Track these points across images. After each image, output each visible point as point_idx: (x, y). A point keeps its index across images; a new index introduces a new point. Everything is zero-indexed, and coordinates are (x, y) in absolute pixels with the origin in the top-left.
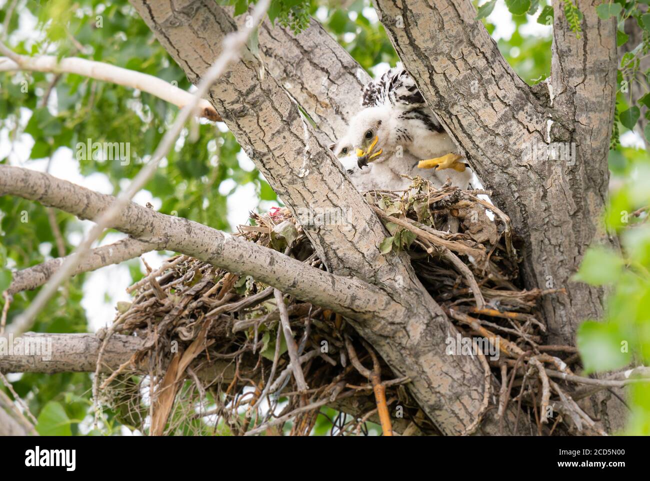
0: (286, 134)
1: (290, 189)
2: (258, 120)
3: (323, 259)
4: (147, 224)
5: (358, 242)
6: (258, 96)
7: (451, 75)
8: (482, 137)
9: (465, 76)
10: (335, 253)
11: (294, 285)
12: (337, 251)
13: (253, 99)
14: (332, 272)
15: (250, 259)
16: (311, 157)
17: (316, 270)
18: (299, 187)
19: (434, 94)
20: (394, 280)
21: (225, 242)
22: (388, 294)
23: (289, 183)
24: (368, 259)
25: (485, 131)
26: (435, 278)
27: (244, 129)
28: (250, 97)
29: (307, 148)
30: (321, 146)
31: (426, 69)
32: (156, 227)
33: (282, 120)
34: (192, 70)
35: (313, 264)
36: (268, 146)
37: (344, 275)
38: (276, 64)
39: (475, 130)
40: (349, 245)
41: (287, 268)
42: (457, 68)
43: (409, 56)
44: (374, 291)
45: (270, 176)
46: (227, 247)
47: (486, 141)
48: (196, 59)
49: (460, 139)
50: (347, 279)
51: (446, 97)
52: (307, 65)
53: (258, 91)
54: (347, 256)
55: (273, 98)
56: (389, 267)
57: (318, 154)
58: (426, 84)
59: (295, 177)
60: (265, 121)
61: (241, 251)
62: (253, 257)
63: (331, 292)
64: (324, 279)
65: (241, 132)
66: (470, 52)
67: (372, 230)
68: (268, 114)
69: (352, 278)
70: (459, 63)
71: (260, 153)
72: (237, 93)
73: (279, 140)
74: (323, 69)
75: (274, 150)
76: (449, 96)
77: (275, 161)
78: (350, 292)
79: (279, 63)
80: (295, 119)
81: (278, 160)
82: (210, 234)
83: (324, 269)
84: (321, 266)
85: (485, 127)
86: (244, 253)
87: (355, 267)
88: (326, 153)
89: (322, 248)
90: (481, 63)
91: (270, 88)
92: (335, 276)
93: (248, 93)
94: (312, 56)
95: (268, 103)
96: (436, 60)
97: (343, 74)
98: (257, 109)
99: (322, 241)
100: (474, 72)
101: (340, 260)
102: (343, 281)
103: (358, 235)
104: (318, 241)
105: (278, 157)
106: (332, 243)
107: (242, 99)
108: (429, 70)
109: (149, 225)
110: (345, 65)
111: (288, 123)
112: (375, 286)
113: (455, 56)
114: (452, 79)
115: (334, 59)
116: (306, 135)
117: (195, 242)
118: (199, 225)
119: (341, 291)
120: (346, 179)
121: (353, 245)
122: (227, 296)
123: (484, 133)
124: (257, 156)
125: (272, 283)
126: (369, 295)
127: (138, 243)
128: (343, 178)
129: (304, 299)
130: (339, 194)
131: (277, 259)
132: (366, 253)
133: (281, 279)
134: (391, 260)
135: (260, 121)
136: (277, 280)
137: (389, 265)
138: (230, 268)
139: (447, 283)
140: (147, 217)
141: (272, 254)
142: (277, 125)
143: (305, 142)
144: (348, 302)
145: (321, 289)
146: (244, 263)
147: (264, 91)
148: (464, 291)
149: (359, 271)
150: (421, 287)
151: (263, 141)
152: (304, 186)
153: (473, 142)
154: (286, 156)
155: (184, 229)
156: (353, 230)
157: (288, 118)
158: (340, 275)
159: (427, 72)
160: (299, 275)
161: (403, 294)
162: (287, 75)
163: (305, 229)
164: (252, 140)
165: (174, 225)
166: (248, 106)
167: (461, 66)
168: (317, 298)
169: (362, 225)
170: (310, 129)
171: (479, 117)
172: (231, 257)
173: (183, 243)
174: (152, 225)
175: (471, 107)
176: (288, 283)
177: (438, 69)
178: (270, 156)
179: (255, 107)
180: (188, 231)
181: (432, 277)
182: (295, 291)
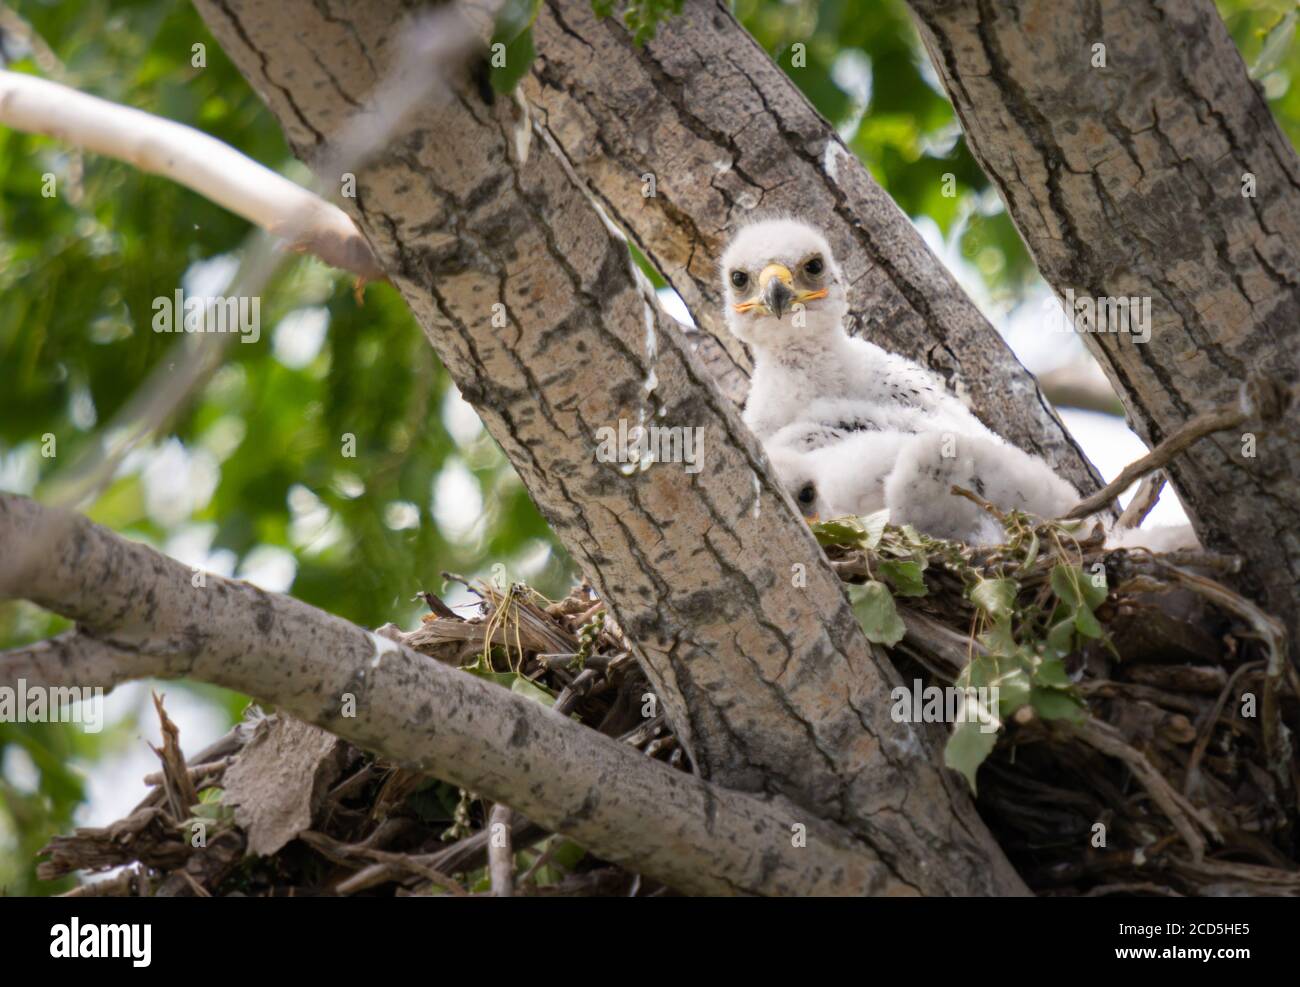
0: (587, 335)
1: (593, 507)
2: (502, 287)
3: (683, 732)
4: (134, 592)
5: (794, 688)
6: (509, 213)
7: (1115, 181)
8: (1203, 380)
9: (1160, 184)
10: (722, 717)
11: (587, 809)
12: (729, 713)
13: (490, 219)
14: (707, 776)
15: (452, 723)
16: (663, 412)
17: (660, 767)
18: (618, 502)
19: (1057, 234)
20: (901, 811)
21: (375, 663)
22: (881, 855)
23: (589, 490)
24: (823, 742)
25: (1213, 360)
26: (1033, 813)
27: (457, 314)
28: (482, 213)
29: (651, 384)
30: (694, 380)
31: (1039, 156)
32: (164, 606)
33: (578, 293)
34: (303, 121)
35: (651, 749)
36: (527, 372)
37: (743, 788)
38: (574, 114)
39: (1181, 357)
40: (766, 695)
41: (569, 755)
42: (1135, 158)
43: (987, 113)
44: (836, 844)
45: (530, 465)
46: (380, 679)
47: (1214, 391)
48: (318, 85)
49: (1134, 381)
50: (755, 804)
51: (1097, 246)
52: (669, 120)
53: (506, 198)
54: (758, 729)
55: (554, 221)
56: (889, 771)
57: (683, 404)
58: (1036, 204)
59: (608, 473)
60: (523, 292)
61: (424, 696)
62: (462, 715)
63: (702, 839)
64: (681, 798)
65: (446, 322)
66: (1180, 112)
67: (842, 651)
68: (534, 270)
69: (769, 798)
70: (1143, 142)
71: (502, 390)
72: (439, 200)
73: (565, 354)
74: (718, 138)
75: (548, 382)
76: (1105, 244)
77: (550, 420)
78: (759, 843)
79: (581, 108)
80: (616, 290)
81: (558, 416)
82: (330, 637)
83: (685, 765)
84: (675, 757)
85: (1213, 349)
86: (435, 703)
87: (779, 765)
88: (709, 403)
89: (679, 701)
90: (1213, 148)
91: (547, 188)
92: (717, 790)
93: (474, 202)
94: (687, 94)
95: (534, 235)
96: (1072, 128)
97: (783, 157)
98: (501, 252)
99: (683, 680)
100: (1189, 176)
101: (736, 739)
102: (740, 807)
103: (795, 665)
104: (670, 676)
105: (559, 407)
106: (713, 687)
107: (454, 219)
108: (1046, 159)
109: (141, 597)
110: (790, 126)
111: (595, 302)
112: (840, 830)
113: (1132, 122)
114: (1120, 192)
115: (757, 107)
116: (651, 342)
117: (282, 659)
118: (300, 606)
119: (732, 838)
120: (767, 488)
121: (780, 696)
122: (385, 827)
123: (1208, 366)
124: (494, 397)
125: (517, 800)
126: (820, 854)
127: (104, 651)
128: (757, 484)
129: (616, 857)
130: (742, 533)
131: (536, 726)
132: (817, 724)
133: (548, 791)
134: (895, 749)
135: (508, 292)
136: (533, 791)
137: (890, 764)
138: (389, 744)
139: (1070, 829)
140: (135, 571)
141: (522, 709)
142: (561, 307)
143: (646, 363)
144: (754, 872)
145: (671, 827)
146: (431, 731)
147: (526, 198)
148: (1121, 857)
149: (793, 777)
150: (985, 840)
151: (514, 354)
152: (635, 501)
153: (1174, 393)
154: (583, 406)
155: (249, 617)
156: (782, 649)
157: (595, 286)
158: (733, 787)
159: (1041, 167)
160: (602, 780)
161: (928, 857)
162: (607, 150)
163: (632, 638)
164: (479, 348)
165: (218, 600)
166: (473, 242)
167: (1149, 153)
168: (655, 857)
169: (810, 635)
170: (664, 326)
171: (1196, 317)
172: (391, 711)
173: (245, 659)
174: (150, 597)
175: (1171, 284)
176: (567, 804)
177: (1075, 159)
178: (533, 402)
179: (494, 246)
180: (264, 624)
181: (1021, 809)
182: (589, 830)
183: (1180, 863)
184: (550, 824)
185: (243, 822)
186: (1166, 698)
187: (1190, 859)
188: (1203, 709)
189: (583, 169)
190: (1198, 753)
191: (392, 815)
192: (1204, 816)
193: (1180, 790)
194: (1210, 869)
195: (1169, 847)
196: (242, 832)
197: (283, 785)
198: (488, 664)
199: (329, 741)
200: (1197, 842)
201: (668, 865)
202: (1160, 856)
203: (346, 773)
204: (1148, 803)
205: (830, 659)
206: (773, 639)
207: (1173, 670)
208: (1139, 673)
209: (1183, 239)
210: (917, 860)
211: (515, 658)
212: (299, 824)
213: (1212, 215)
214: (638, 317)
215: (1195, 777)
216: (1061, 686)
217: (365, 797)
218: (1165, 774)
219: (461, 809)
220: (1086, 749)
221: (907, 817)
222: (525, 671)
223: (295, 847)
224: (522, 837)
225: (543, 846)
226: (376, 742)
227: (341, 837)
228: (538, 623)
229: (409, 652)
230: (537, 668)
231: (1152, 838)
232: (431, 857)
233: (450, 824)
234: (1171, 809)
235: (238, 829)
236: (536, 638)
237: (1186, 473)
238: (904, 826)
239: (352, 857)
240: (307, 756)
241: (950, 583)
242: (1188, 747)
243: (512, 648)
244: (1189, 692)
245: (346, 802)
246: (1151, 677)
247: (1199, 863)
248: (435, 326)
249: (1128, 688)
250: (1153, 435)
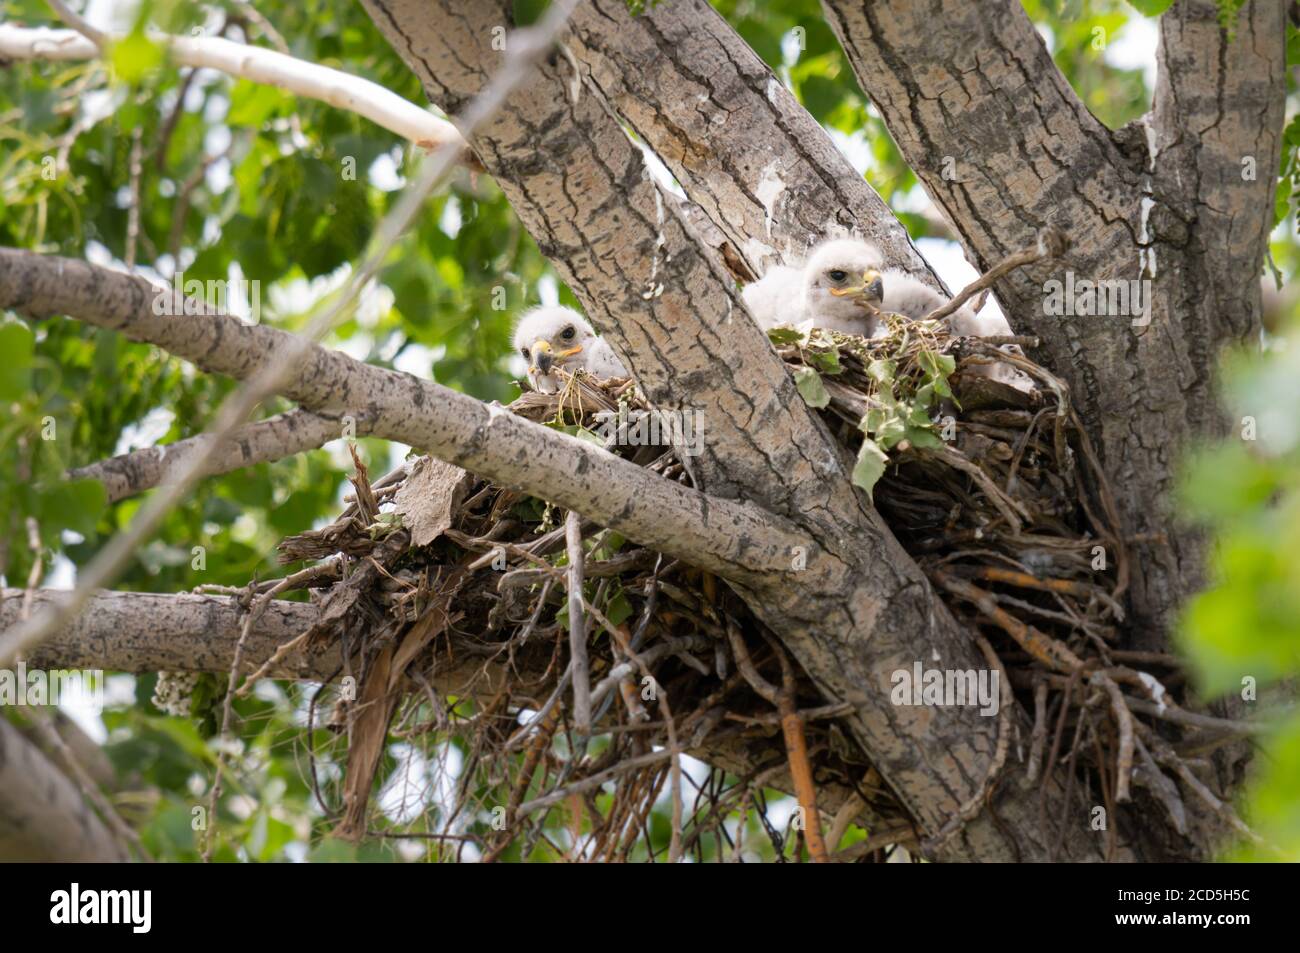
0: (620, 211)
1: (626, 320)
2: (564, 182)
3: (687, 462)
4: (335, 383)
5: (757, 432)
6: (568, 135)
7: (953, 104)
8: (1011, 228)
9: (981, 105)
10: (711, 452)
11: (627, 512)
12: (715, 449)
13: (556, 139)
14: (702, 490)
15: (540, 460)
16: (669, 259)
17: (673, 484)
18: (641, 316)
19: (917, 139)
20: (827, 508)
21: (490, 423)
22: (815, 537)
23: (623, 309)
24: (776, 465)
25: (1018, 216)
26: (910, 507)
27: (536, 200)
28: (551, 135)
29: (661, 241)
30: (688, 237)
31: (904, 89)
32: (354, 390)
33: (613, 185)
34: (435, 79)
35: (666, 472)
36: (582, 236)
37: (726, 496)
38: (608, 66)
39: (997, 215)
40: (739, 436)
41: (614, 479)
42: (965, 89)
43: (870, 63)
44: (786, 531)
45: (585, 295)
46: (493, 433)
47: (1019, 236)
48: (445, 57)
49: (968, 230)
50: (734, 506)
51: (941, 145)
52: (668, 69)
53: (566, 125)
54: (734, 458)
55: (596, 139)
56: (818, 483)
57: (681, 253)
58: (902, 120)
59: (635, 298)
60: (578, 185)
61: (522, 444)
62: (546, 454)
63: (700, 529)
64: (686, 504)
65: (530, 205)
66: (993, 59)
67: (786, 408)
68: (584, 170)
69: (742, 503)
70: (970, 79)
71: (566, 247)
72: (523, 128)
73: (606, 223)
74: (699, 79)
75: (595, 242)
76: (947, 144)
77: (597, 265)
78: (738, 531)
79: (612, 63)
80: (637, 181)
81: (602, 263)
82: (461, 407)
83: (688, 483)
84: (682, 478)
85: (1018, 209)
86: (529, 448)
87: (749, 481)
88: (698, 252)
90: (1015, 81)
91: (592, 118)
92: (709, 499)
93: (546, 128)
94: (679, 52)
95: (584, 148)
96: (925, 71)
97: (741, 91)
98: (563, 160)
100: (1000, 99)
101: (721, 465)
102: (724, 509)
103: (757, 417)
105: (602, 257)
106: (705, 432)
107: (533, 140)
108: (909, 91)
109: (339, 385)
110: (746, 71)
111: (624, 190)
112: (788, 521)
113: (962, 66)
114: (956, 111)
115: (723, 59)
116: (660, 214)
117: (430, 422)
118: (440, 388)
119: (720, 528)
120: (736, 305)
121: (747, 437)
122: (499, 526)
123: (1015, 221)
124: (561, 252)
125: (582, 508)
126: (776, 537)
127: (317, 421)
128: (730, 302)
129: (646, 542)
130: (721, 334)
131: (593, 461)
132: (772, 454)
133: (602, 502)
134: (822, 469)
135: (568, 184)
136: (592, 502)
137: (819, 478)
138: (500, 475)
139: (934, 517)
140: (335, 369)
141: (584, 451)
142: (603, 193)
143: (657, 228)
144: (734, 549)
145: (681, 522)
146: (527, 466)
147: (579, 125)
148: (967, 534)
149: (757, 488)
150: (880, 525)
151: (573, 224)
152: (653, 315)
153: (993, 237)
154: (618, 256)
155: (409, 397)
156: (748, 407)
157: (623, 180)
158: (719, 496)
159: (905, 96)
160: (636, 493)
161: (844, 537)
162: (629, 88)
163: (652, 403)
164: (551, 221)
165: (389, 387)
166: (545, 154)
167: (974, 86)
168: (670, 542)
169: (766, 398)
170: (668, 203)
171: (1007, 189)
172: (501, 453)
173: (407, 423)
174: (345, 385)
175: (990, 168)
176: (614, 509)
177: (927, 91)
178: (586, 255)
179: (559, 156)
180: (418, 400)
181: (904, 505)
182: (628, 526)
183: (1005, 537)
184: (603, 523)
185: (408, 525)
186: (993, 431)
187: (1012, 534)
188: (1017, 438)
189: (614, 102)
190: (1015, 466)
191: (503, 518)
192: (1019, 506)
193: (1004, 489)
194: (1024, 540)
195: (997, 527)
196: (408, 531)
197: (433, 500)
198: (561, 421)
199: (461, 473)
200: (1016, 523)
201: (679, 546)
202: (992, 532)
203: (473, 493)
204: (983, 499)
205: (779, 412)
206: (743, 401)
207: (998, 413)
208: (975, 416)
209: (997, 140)
210: (838, 539)
211: (578, 416)
212: (444, 525)
213: (1015, 124)
214: (651, 199)
215: (1013, 482)
216: (927, 426)
217: (486, 507)
218: (994, 480)
219: (547, 513)
220: (943, 466)
221: (830, 512)
222: (585, 425)
223: (442, 540)
224: (587, 531)
225: (599, 536)
226: (491, 474)
227: (470, 533)
228: (592, 394)
229: (511, 415)
230: (593, 422)
231: (987, 521)
232: (528, 545)
233: (540, 523)
234: (999, 502)
235: (404, 529)
236: (592, 404)
237: (1002, 288)
238: (829, 517)
239: (477, 546)
240: (448, 482)
241: (853, 365)
242: (1008, 463)
243: (577, 410)
244: (1008, 427)
245: (473, 511)
246: (983, 418)
247: (1017, 536)
248: (523, 208)
249: (969, 425)
250: (982, 266)
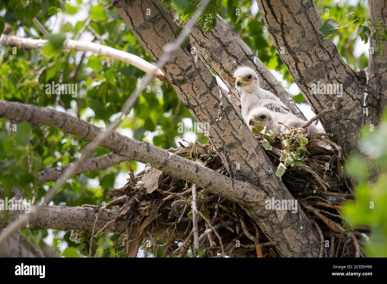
0: (209, 95)
2: (192, 86)
3: (228, 169)
4: (123, 145)
5: (249, 161)
6: (194, 72)
7: (308, 64)
8: (325, 101)
9: (317, 65)
10: (235, 166)
11: (210, 184)
13: (190, 73)
14: (233, 178)
15: (184, 168)
16: (223, 109)
17: (224, 176)
18: (215, 126)
19: (297, 74)
20: (269, 184)
21: (169, 157)
22: (266, 192)
23: (210, 124)
24: (254, 171)
25: (327, 98)
26: (295, 183)
27: (184, 91)
28: (188, 72)
29: (221, 104)
30: (229, 103)
32: (129, 147)
33: (207, 87)
34: (154, 55)
35: (222, 172)
36: (197, 102)
37: (240, 180)
38: (206, 52)
39: (321, 97)
40: (244, 162)
41: (206, 174)
42: (312, 60)
44: (257, 190)
45: (198, 120)
46: (170, 160)
47: (327, 103)
48: (157, 49)
49: (312, 102)
50: (242, 183)
51: (305, 77)
52: (224, 53)
53: (193, 69)
54: (242, 168)
55: (202, 74)
56: (267, 176)
57: (227, 108)
58: (293, 69)
59: (213, 121)
60: (196, 87)
61: (179, 163)
62: (186, 167)
63: (232, 190)
64: (228, 182)
65: (182, 93)
66: (320, 51)
67: (258, 154)
68: (198, 83)
69: (244, 182)
70: (313, 57)
71: (193, 106)
72: (180, 70)
73: (205, 99)
74: (234, 56)
75: (201, 104)
78: (243, 190)
79: (208, 51)
80: (214, 86)
81: (203, 110)
82: (161, 153)
83: (228, 176)
84: (227, 174)
85: (327, 95)
86: (181, 165)
87: (246, 175)
88: (232, 107)
89: (227, 163)
90: (327, 58)
91: (201, 67)
92: (234, 180)
93: (187, 70)
94: (228, 48)
95: (198, 76)
96: (300, 54)
97: (246, 60)
98: (192, 80)
99: (228, 160)
100: (322, 63)
101: (238, 170)
102: (239, 183)
103: (249, 156)
104: (225, 159)
105: (203, 108)
106: (233, 161)
107: (183, 74)
108: (295, 60)
109: (125, 146)
110: (247, 54)
111: (210, 89)
112: (258, 187)
113: (311, 53)
114: (309, 66)
115: (241, 50)
116: (221, 96)
117: (152, 157)
118: (155, 147)
119: (238, 189)
120: (243, 123)
121: (246, 162)
122: (172, 188)
124: (191, 107)
125: (197, 183)
126: (254, 192)
127: (118, 156)
128: (241, 122)
129: (216, 193)
130: (238, 132)
131: (200, 169)
132: (253, 167)
133: (202, 181)
134: (268, 172)
136: (200, 181)
137: (267, 175)
138: (172, 173)
139: (302, 186)
140: (124, 141)
141: (197, 166)
142: (204, 90)
143: (220, 100)
144: (242, 195)
145: (226, 187)
146: (180, 170)
147: (197, 69)
148: (311, 191)
149: (249, 177)
150: (285, 189)
151: (195, 99)
152: (218, 126)
153: (320, 104)
154: (208, 108)
155: (145, 149)
156: (246, 153)
157: (210, 86)
158: (237, 179)
159: (294, 62)
160: (213, 178)
161: (275, 192)
162: (213, 59)
163: (218, 152)
164: (188, 98)
165: (139, 146)
166: (187, 78)
167: (314, 59)
168: (223, 193)
169: (252, 151)
170: (223, 93)
172: (173, 166)
173: (145, 157)
174: (127, 146)
176: (206, 183)
177: (300, 60)
178: (199, 108)
179: (191, 78)
180: (148, 150)
181: (293, 183)
182: (210, 188)
183: (323, 192)
184: (203, 187)
185: (145, 187)
186: (319, 161)
187: (324, 192)
188: (326, 163)
189: (208, 63)
190: (326, 172)
191: (174, 185)
192: (327, 184)
193: (322, 179)
194: (328, 194)
195: (320, 189)
196: (145, 189)
197: (153, 180)
198: (191, 157)
199: (161, 172)
200: (326, 188)
201: (225, 194)
202: (319, 191)
203: (165, 178)
204: (316, 181)
205: (256, 155)
206: (245, 152)
207: (321, 156)
208: (314, 157)
209: (321, 75)
210: (273, 193)
211: (196, 155)
212: (156, 187)
213: (327, 70)
214: (218, 91)
215: (325, 176)
216: (299, 159)
217: (168, 182)
218: (319, 176)
219: (187, 184)
220: (304, 171)
221: (271, 185)
222: (198, 158)
223: (155, 192)
224: (198, 189)
225: (202, 191)
226: (170, 172)
227: (164, 190)
228: (201, 149)
229: (176, 155)
230: (200, 157)
231: (317, 188)
232: (181, 193)
233: (185, 187)
234: (321, 182)
235: (144, 188)
236: (200, 152)
237: (322, 119)
238: (270, 186)
239: (166, 194)
240: (157, 175)
241: (278, 141)
244: (324, 160)
245: (165, 183)
246: (316, 157)
247: (326, 192)
248: (180, 94)
249: (312, 159)
250: (316, 112)
